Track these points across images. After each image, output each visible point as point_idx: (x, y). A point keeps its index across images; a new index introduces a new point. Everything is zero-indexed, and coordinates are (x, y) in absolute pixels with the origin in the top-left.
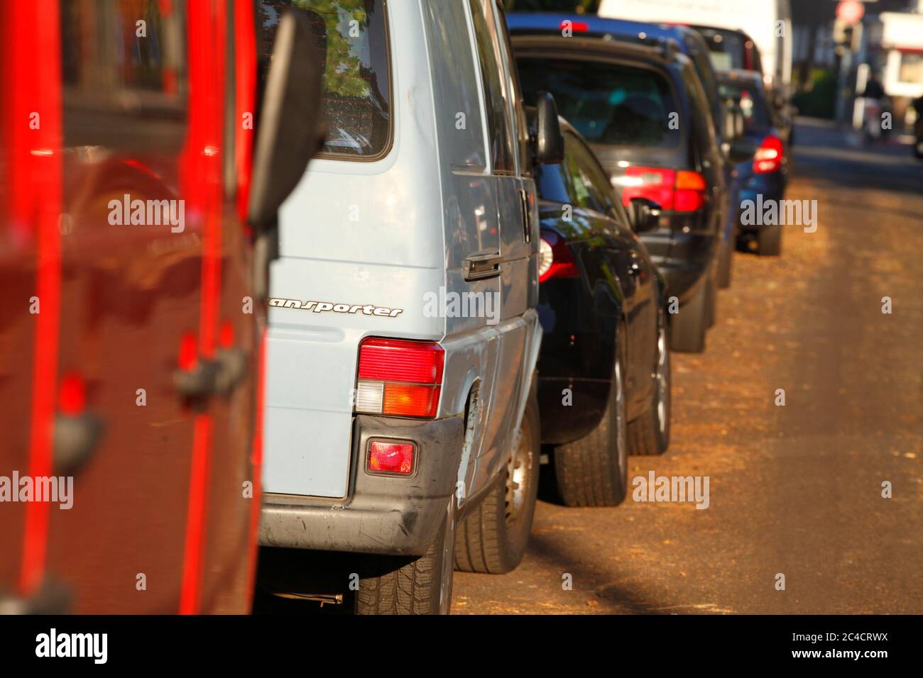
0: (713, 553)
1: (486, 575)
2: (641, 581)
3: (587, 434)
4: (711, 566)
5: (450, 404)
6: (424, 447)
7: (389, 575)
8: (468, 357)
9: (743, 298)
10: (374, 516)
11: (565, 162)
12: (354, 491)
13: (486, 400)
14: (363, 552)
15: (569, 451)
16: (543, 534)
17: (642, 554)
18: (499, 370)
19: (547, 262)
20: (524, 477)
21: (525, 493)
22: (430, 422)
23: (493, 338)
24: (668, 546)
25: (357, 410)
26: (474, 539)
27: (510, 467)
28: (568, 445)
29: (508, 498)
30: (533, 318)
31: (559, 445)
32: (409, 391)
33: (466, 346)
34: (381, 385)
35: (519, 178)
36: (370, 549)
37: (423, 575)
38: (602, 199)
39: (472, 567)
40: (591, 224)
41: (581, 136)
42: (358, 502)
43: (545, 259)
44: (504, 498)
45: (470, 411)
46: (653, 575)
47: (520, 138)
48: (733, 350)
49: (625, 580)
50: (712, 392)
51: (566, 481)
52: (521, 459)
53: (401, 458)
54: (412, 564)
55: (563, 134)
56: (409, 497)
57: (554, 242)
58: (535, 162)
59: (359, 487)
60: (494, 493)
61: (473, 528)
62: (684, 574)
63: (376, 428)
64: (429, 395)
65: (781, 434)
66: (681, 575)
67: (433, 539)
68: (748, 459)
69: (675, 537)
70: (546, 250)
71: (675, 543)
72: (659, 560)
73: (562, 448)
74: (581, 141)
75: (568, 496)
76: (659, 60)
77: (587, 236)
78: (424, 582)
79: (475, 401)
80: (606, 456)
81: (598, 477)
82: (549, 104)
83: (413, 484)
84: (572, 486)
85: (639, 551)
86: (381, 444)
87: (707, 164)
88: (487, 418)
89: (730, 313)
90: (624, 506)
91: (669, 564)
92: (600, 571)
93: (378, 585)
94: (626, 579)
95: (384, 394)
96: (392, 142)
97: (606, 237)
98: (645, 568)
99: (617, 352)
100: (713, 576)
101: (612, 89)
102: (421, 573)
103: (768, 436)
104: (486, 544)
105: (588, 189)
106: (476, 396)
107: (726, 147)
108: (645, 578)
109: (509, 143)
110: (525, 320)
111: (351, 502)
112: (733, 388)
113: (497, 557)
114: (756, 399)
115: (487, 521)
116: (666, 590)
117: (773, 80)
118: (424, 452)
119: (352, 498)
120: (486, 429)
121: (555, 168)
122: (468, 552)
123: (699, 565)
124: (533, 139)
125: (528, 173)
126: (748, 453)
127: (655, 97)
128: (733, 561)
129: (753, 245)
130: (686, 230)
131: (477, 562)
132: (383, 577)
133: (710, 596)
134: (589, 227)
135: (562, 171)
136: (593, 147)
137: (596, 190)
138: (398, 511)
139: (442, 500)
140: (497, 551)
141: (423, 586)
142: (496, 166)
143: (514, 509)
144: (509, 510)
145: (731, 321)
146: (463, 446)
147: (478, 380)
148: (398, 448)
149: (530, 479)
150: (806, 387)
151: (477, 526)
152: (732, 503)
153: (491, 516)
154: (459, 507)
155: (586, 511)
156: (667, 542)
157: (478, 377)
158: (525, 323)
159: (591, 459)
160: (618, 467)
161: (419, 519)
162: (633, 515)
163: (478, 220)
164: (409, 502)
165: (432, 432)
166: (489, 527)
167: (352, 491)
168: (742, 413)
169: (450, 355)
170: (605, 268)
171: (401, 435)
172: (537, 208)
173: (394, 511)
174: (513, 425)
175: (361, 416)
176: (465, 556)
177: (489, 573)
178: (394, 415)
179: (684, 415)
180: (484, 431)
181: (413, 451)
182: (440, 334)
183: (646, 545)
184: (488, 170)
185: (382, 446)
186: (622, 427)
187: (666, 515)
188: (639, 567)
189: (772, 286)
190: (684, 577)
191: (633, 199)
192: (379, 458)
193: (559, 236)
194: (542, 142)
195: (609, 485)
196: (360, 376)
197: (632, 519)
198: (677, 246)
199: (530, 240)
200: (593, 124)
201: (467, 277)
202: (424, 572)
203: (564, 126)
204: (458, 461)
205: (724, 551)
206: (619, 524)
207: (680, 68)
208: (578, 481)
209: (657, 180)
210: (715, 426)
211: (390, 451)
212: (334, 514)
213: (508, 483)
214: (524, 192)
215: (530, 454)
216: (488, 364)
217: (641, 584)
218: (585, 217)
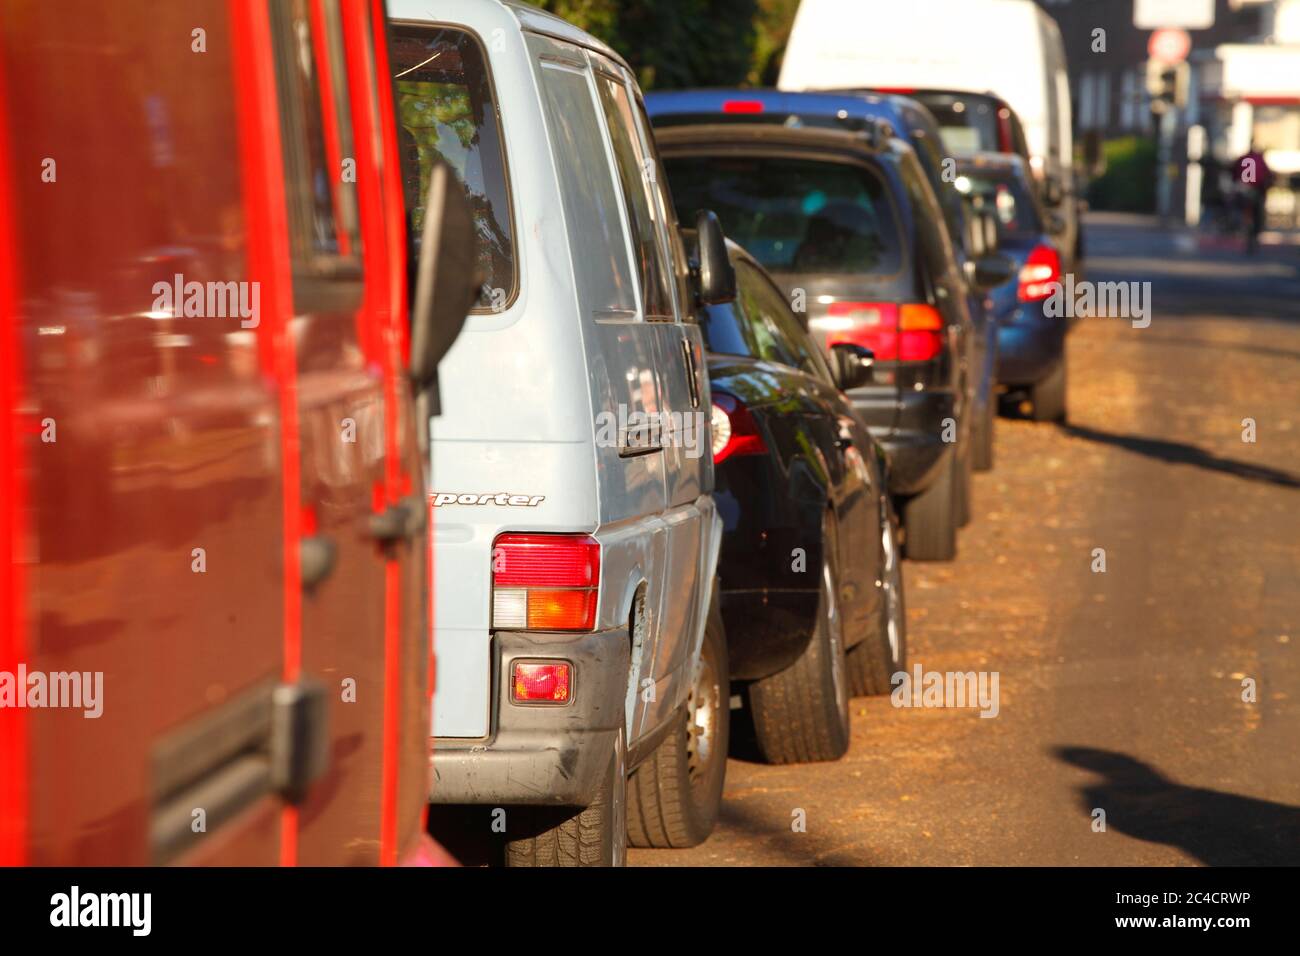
0: (966, 807)
1: (668, 851)
2: (872, 845)
3: (792, 663)
4: (965, 823)
5: (611, 612)
6: (582, 666)
7: (546, 834)
8: (629, 553)
9: (1012, 483)
10: (524, 758)
11: (738, 299)
12: (498, 728)
13: (655, 610)
14: (513, 803)
15: (768, 688)
16: (741, 799)
17: (873, 814)
18: (670, 569)
19: (723, 435)
20: (710, 719)
21: (713, 740)
22: (586, 636)
23: (660, 530)
24: (907, 803)
25: (495, 626)
26: (649, 803)
27: (691, 706)
28: (768, 680)
29: (691, 746)
30: (708, 507)
31: (755, 681)
32: (559, 598)
33: (626, 539)
34: (522, 592)
35: (679, 324)
36: (522, 799)
37: (589, 831)
38: (794, 347)
39: (649, 841)
40: (780, 383)
41: (758, 264)
42: (503, 741)
43: (721, 432)
44: (685, 747)
45: (636, 623)
46: (888, 837)
47: (677, 273)
48: (996, 555)
49: (850, 847)
50: (968, 612)
51: (768, 729)
52: (705, 695)
53: (554, 683)
54: (575, 818)
55: (733, 264)
56: (567, 731)
57: (732, 407)
58: (699, 304)
59: (504, 721)
60: (672, 739)
61: (647, 788)
62: (928, 834)
63: (521, 647)
64: (584, 601)
65: (1061, 659)
66: (924, 835)
67: (599, 785)
68: (1014, 691)
69: (916, 792)
70: (721, 419)
71: (916, 799)
72: (895, 820)
73: (760, 685)
74: (760, 271)
75: (771, 750)
76: (865, 149)
77: (776, 398)
78: (592, 841)
79: (642, 610)
80: (819, 692)
81: (809, 721)
82: (713, 226)
83: (572, 714)
84: (775, 736)
85: (868, 811)
86: (529, 666)
87: (942, 293)
88: (657, 634)
89: (992, 505)
90: (847, 759)
91: (909, 824)
92: (818, 837)
93: (534, 848)
94: (852, 845)
95: (527, 603)
96: (518, 288)
97: (801, 399)
98: (878, 829)
99: (825, 552)
100: (967, 835)
101: (801, 195)
102: (586, 829)
103: (1043, 662)
104: (665, 809)
105: (772, 335)
106: (642, 603)
107: (970, 267)
108: (877, 842)
109: (664, 280)
110: (699, 508)
111: (494, 741)
112: (997, 605)
113: (681, 826)
114: (1028, 618)
115: (664, 778)
116: (905, 854)
117: (1045, 163)
118: (583, 673)
119: (496, 736)
120: (658, 648)
121: (726, 309)
122: (643, 821)
123: (948, 823)
124: (694, 273)
125: (691, 318)
126: (1016, 685)
127: (864, 202)
128: (994, 817)
129: (1026, 408)
130: (919, 387)
131: (655, 834)
132: (539, 838)
133: (962, 857)
134: (778, 387)
135: (736, 313)
136: (777, 278)
137: (784, 336)
138: (554, 749)
139: (608, 733)
140: (679, 817)
141: (590, 845)
142: (648, 310)
143: (699, 760)
144: (693, 762)
145: (994, 516)
146: (629, 669)
147: (643, 582)
148: (550, 671)
149: (718, 721)
150: (1100, 598)
151: (653, 784)
152: (993, 747)
153: (669, 770)
154: (629, 749)
155: (797, 769)
156: (906, 798)
157: (643, 579)
158: (699, 513)
159: (799, 697)
160: (836, 707)
161: (581, 758)
162: (861, 770)
163: (630, 385)
164: (567, 736)
165: (590, 647)
166: (668, 785)
167: (495, 728)
168: (1008, 636)
169: (607, 550)
170: (801, 437)
171: (553, 653)
172: (705, 365)
173: (549, 749)
174: (692, 648)
175: (500, 634)
176: (639, 826)
177: (672, 847)
178: (543, 629)
179: (928, 643)
180: (655, 651)
181: (568, 673)
182: (593, 523)
183: (878, 804)
184: (639, 315)
185: (528, 670)
186: (838, 653)
187: (903, 766)
188: (868, 829)
189: (1054, 463)
190: (929, 838)
191: (836, 346)
192: (525, 683)
193: (738, 401)
194: (707, 276)
195: (825, 731)
196: (496, 583)
197: (858, 774)
198: (907, 411)
199: (698, 404)
200: (779, 245)
201: (622, 452)
202: (590, 828)
203: (737, 252)
204: (625, 687)
205: (980, 805)
206: (841, 781)
207: (896, 159)
208: (783, 728)
209: (873, 319)
210: (972, 654)
211: (540, 674)
212: (474, 758)
213: (690, 727)
214: (686, 342)
215: (716, 687)
216: (655, 563)
217: (872, 849)
218: (771, 373)
